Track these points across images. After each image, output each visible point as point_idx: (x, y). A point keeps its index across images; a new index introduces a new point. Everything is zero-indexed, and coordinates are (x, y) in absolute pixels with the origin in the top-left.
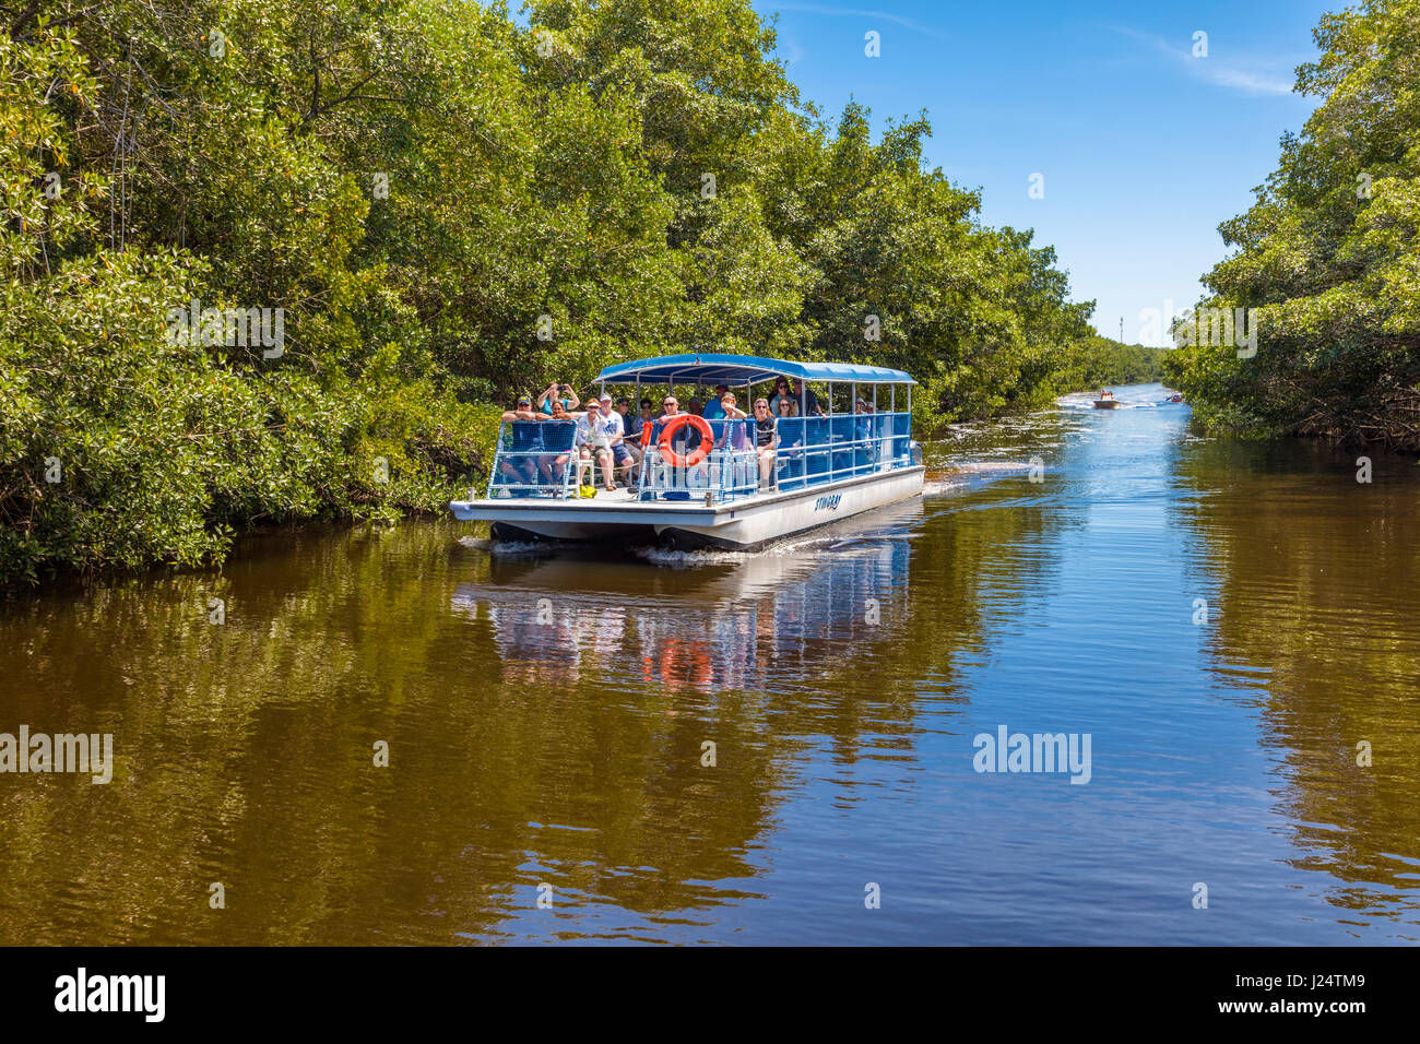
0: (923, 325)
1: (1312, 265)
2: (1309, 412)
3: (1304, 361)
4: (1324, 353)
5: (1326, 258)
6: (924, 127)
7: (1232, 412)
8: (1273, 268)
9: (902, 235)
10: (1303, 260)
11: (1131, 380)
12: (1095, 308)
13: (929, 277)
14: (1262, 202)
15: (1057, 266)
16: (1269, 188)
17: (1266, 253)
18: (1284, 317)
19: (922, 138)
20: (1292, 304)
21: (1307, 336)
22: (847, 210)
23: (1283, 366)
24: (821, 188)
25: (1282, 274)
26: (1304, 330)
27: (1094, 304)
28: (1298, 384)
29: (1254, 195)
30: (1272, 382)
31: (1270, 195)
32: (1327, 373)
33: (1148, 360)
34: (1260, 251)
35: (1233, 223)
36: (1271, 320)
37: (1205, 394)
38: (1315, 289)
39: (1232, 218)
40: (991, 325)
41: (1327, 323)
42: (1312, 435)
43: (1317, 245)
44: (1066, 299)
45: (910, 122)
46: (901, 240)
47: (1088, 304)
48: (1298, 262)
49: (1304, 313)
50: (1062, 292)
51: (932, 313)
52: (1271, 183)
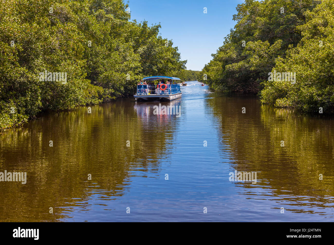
0: (160, 68)
1: (237, 56)
2: (237, 86)
3: (236, 76)
4: (240, 74)
5: (240, 55)
6: (160, 26)
7: (221, 87)
8: (230, 57)
9: (157, 49)
10: (235, 56)
11: (189, 80)
12: (187, 62)
13: (160, 58)
14: (226, 40)
15: (178, 52)
16: (228, 38)
17: (228, 54)
18: (232, 67)
19: (159, 29)
20: (233, 64)
21: (236, 71)
22: (144, 43)
23: (232, 77)
24: (138, 38)
25: (231, 58)
26: (236, 70)
27: (187, 61)
28: (234, 80)
29: (224, 39)
30: (229, 80)
31: (228, 39)
32: (240, 78)
33: (193, 74)
34: (227, 53)
35: (222, 47)
36: (230, 68)
37: (216, 82)
38: (237, 61)
39: (221, 46)
40: (172, 68)
41: (240, 68)
42: (237, 91)
43: (238, 52)
44: (180, 60)
45: (157, 25)
46: (157, 51)
47: (185, 61)
48: (234, 56)
49: (236, 66)
50: (179, 58)
51: (161, 65)
52: (228, 37)
